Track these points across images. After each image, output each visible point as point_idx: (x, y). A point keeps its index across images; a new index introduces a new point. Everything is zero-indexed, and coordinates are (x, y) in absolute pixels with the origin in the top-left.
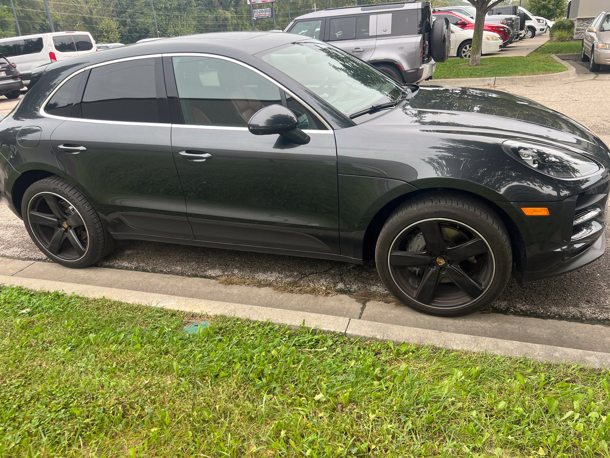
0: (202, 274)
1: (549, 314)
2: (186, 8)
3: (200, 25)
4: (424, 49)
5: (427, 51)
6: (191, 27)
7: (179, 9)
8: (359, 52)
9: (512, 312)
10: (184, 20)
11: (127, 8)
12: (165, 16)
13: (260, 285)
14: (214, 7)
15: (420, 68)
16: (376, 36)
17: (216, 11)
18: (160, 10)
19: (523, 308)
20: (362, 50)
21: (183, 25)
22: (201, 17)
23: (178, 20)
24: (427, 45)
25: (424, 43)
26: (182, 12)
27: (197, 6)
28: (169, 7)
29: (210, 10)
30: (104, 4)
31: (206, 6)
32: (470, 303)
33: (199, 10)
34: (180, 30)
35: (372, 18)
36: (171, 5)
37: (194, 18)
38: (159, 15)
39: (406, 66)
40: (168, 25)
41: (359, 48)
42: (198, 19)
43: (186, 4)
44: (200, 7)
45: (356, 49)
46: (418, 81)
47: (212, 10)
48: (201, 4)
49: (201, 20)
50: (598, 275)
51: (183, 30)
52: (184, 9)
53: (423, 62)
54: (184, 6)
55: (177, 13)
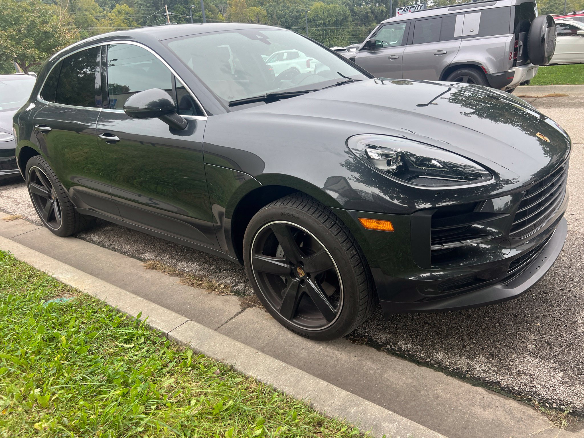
0: (140, 256)
1: (428, 360)
2: (343, 23)
3: (354, 38)
4: (516, 49)
5: (521, 53)
6: (345, 41)
7: (337, 24)
8: (442, 54)
9: (388, 348)
10: (339, 34)
11: (292, 25)
12: (323, 31)
13: (173, 274)
14: (369, 21)
15: (509, 71)
16: (462, 37)
17: (370, 25)
18: (319, 26)
19: (403, 347)
20: (446, 52)
21: (338, 39)
22: (356, 31)
23: (334, 34)
24: (521, 46)
25: (516, 43)
26: (338, 26)
27: (353, 21)
28: (327, 23)
29: (365, 24)
30: (273, 23)
31: (362, 20)
32: (326, 327)
33: (354, 25)
34: (335, 43)
35: (459, 18)
36: (329, 21)
37: (349, 33)
38: (318, 30)
39: (491, 70)
40: (324, 39)
41: (442, 51)
42: (353, 33)
43: (343, 19)
44: (356, 22)
45: (438, 51)
46: (507, 86)
47: (367, 24)
48: (358, 19)
49: (356, 34)
50: (539, 324)
51: (338, 43)
52: (341, 24)
53: (514, 65)
54: (341, 21)
55: (334, 28)
